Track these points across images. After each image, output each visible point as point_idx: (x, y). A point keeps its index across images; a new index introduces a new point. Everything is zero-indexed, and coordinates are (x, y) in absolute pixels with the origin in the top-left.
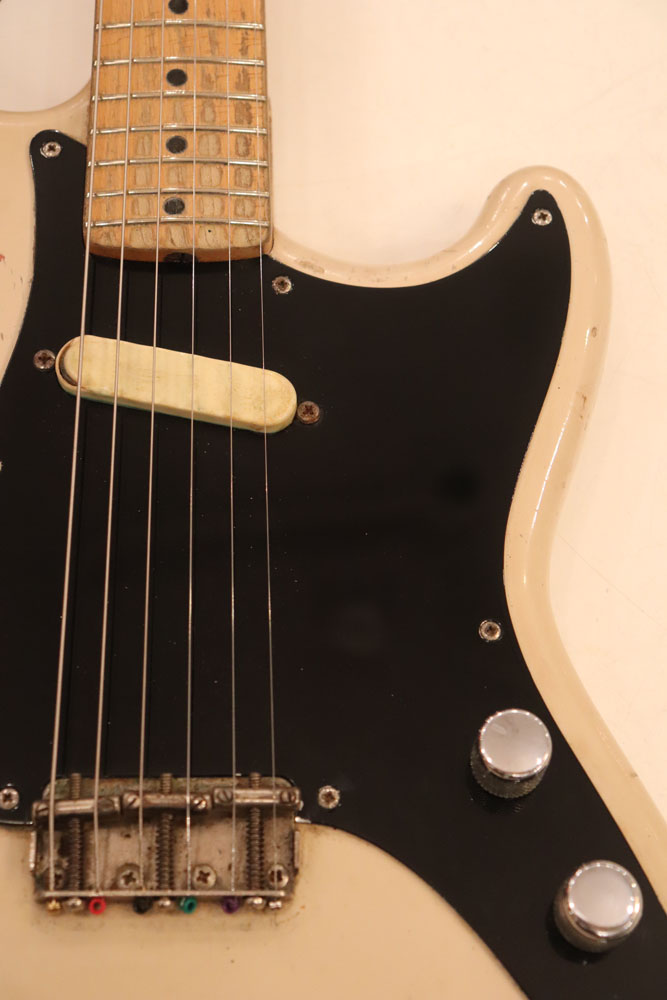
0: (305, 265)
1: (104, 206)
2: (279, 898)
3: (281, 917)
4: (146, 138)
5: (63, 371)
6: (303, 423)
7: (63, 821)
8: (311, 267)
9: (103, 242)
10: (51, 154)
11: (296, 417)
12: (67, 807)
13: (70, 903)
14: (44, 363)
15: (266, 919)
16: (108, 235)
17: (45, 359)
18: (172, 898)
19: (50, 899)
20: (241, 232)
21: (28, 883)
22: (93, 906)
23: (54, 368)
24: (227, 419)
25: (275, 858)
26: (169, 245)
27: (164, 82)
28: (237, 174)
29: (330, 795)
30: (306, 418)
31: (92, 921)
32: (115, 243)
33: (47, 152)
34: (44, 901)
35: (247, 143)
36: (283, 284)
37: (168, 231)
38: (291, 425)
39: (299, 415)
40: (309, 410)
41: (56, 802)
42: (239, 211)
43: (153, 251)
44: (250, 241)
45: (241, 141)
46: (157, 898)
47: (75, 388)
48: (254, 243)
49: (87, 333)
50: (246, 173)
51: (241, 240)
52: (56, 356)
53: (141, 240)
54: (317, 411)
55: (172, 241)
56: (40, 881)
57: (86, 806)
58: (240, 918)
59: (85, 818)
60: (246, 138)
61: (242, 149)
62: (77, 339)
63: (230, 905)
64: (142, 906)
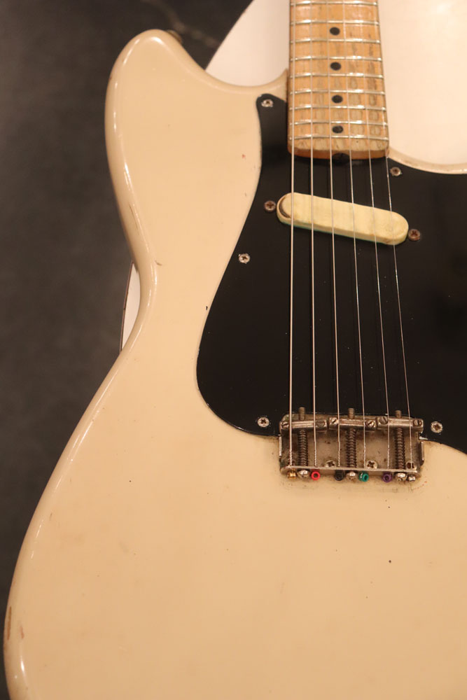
0: (407, 162)
1: (300, 129)
2: (414, 475)
3: (414, 486)
4: (321, 96)
5: (282, 211)
6: (411, 240)
7: (296, 431)
8: (410, 163)
9: (300, 147)
10: (267, 106)
11: (407, 237)
12: (299, 425)
13: (302, 473)
14: (270, 207)
15: (406, 487)
16: (302, 144)
17: (270, 206)
18: (356, 472)
19: (290, 471)
20: (374, 143)
21: (277, 464)
22: (314, 475)
23: (275, 210)
24: (372, 236)
25: (410, 457)
26: (336, 149)
27: (329, 69)
28: (370, 114)
29: (437, 427)
30: (414, 237)
31: (312, 484)
32: (306, 147)
33: (265, 104)
34: (287, 473)
35: (375, 99)
36: (396, 171)
37: (335, 142)
38: (405, 242)
39: (410, 235)
40: (414, 234)
41: (292, 422)
42: (373, 132)
43: (328, 152)
44: (379, 147)
45: (372, 98)
46: (348, 472)
47: (289, 219)
48: (381, 149)
49: (295, 191)
50: (375, 114)
51: (374, 147)
52: (276, 203)
53: (320, 146)
54: (419, 234)
55: (337, 146)
56: (283, 463)
57: (309, 424)
58: (392, 486)
59: (309, 430)
60: (374, 97)
61: (372, 101)
62: (289, 195)
63: (387, 477)
64: (339, 476)
